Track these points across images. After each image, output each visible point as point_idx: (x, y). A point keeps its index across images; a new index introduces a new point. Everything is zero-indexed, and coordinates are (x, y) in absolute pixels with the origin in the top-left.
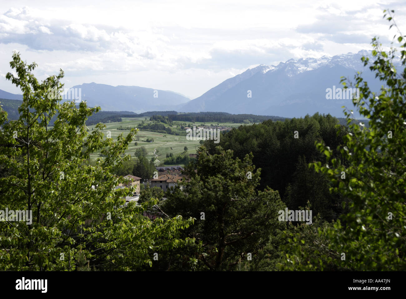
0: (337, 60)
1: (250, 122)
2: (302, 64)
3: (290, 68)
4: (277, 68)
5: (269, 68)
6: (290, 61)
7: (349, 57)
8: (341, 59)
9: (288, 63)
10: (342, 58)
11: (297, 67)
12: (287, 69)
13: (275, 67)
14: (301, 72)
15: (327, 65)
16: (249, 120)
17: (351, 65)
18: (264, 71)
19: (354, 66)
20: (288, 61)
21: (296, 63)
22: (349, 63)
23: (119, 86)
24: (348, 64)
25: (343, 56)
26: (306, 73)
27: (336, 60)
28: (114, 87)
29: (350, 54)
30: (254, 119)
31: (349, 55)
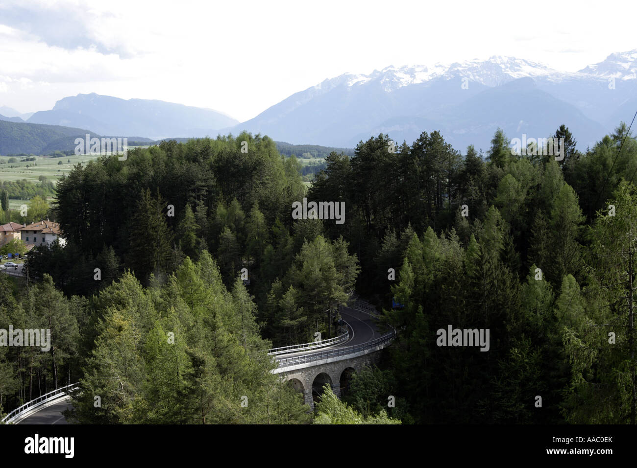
0: (458, 70)
1: (311, 156)
2: (406, 73)
3: (387, 80)
4: (369, 79)
5: (357, 78)
6: (388, 69)
7: (475, 65)
8: (462, 67)
9: (384, 71)
10: (465, 67)
11: (399, 79)
12: (383, 80)
13: (366, 77)
14: (405, 85)
15: (442, 76)
16: (311, 154)
17: (477, 77)
18: (350, 83)
19: (482, 79)
20: (386, 68)
21: (396, 72)
22: (475, 74)
23: (132, 99)
24: (474, 76)
25: (466, 64)
26: (412, 86)
27: (456, 69)
28: (125, 101)
29: (476, 61)
30: (319, 152)
31: (475, 63)
